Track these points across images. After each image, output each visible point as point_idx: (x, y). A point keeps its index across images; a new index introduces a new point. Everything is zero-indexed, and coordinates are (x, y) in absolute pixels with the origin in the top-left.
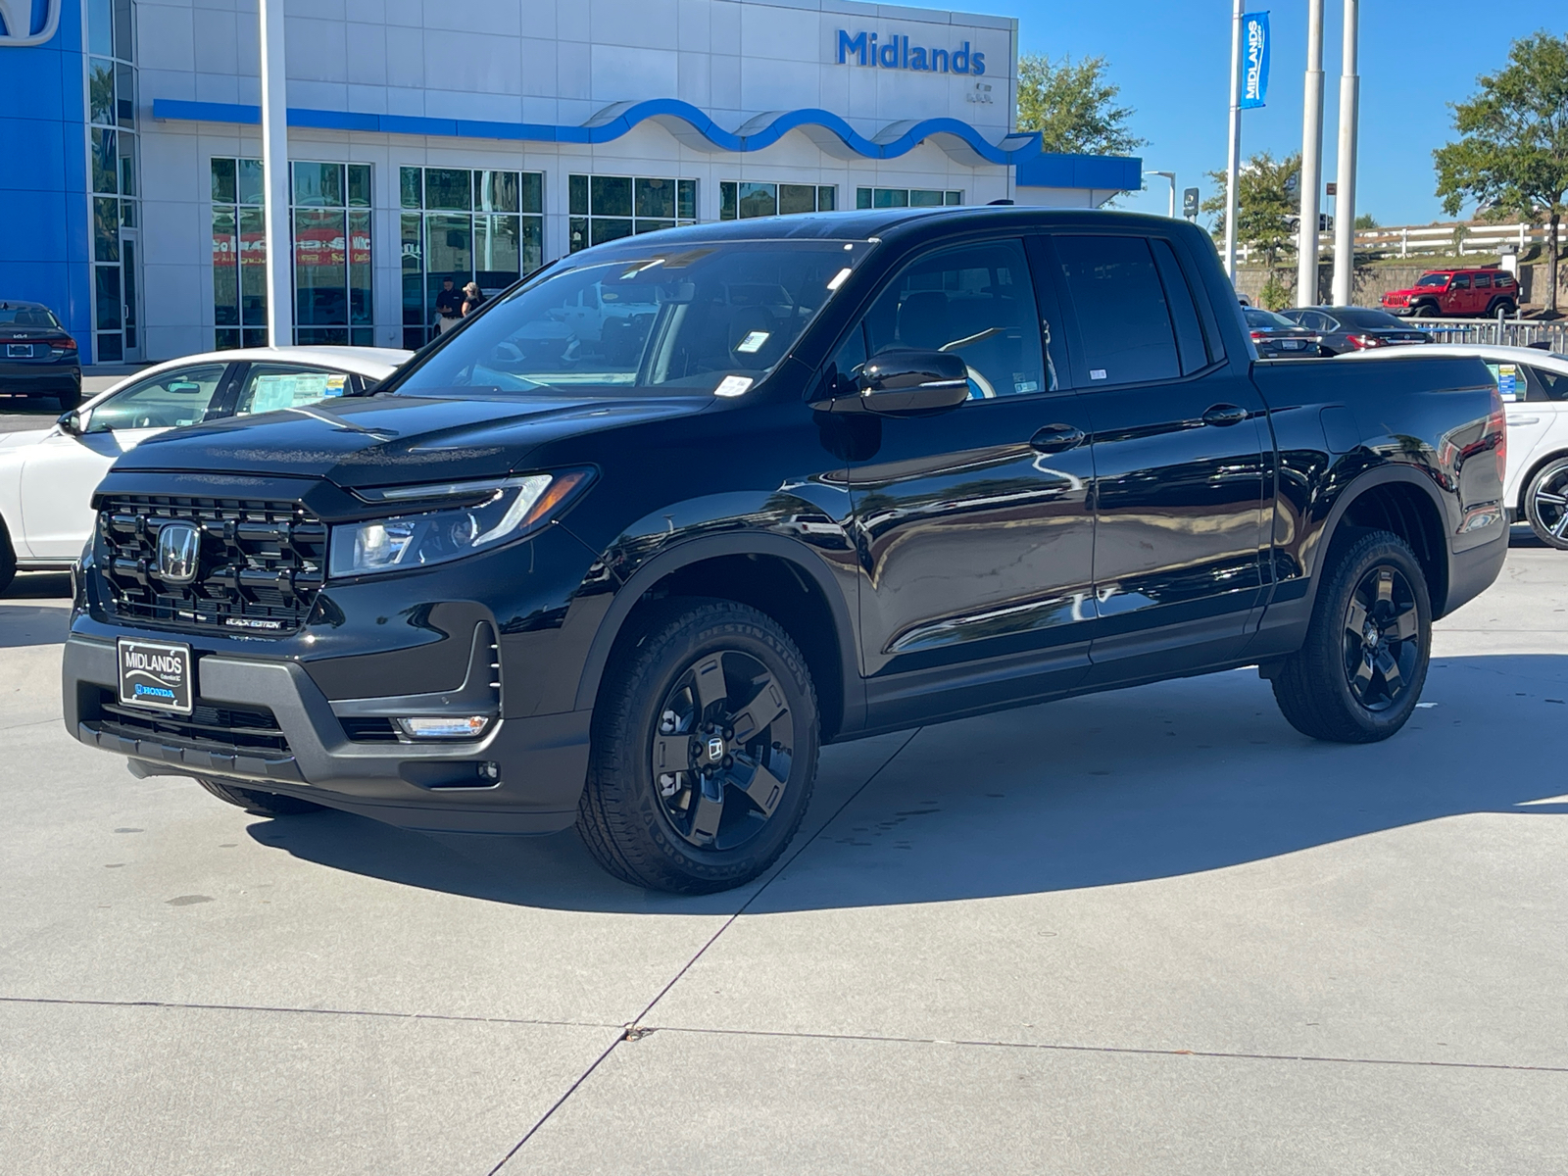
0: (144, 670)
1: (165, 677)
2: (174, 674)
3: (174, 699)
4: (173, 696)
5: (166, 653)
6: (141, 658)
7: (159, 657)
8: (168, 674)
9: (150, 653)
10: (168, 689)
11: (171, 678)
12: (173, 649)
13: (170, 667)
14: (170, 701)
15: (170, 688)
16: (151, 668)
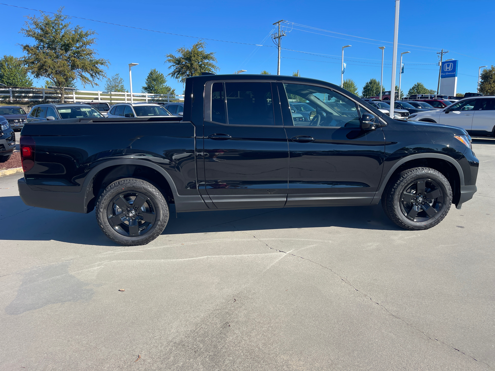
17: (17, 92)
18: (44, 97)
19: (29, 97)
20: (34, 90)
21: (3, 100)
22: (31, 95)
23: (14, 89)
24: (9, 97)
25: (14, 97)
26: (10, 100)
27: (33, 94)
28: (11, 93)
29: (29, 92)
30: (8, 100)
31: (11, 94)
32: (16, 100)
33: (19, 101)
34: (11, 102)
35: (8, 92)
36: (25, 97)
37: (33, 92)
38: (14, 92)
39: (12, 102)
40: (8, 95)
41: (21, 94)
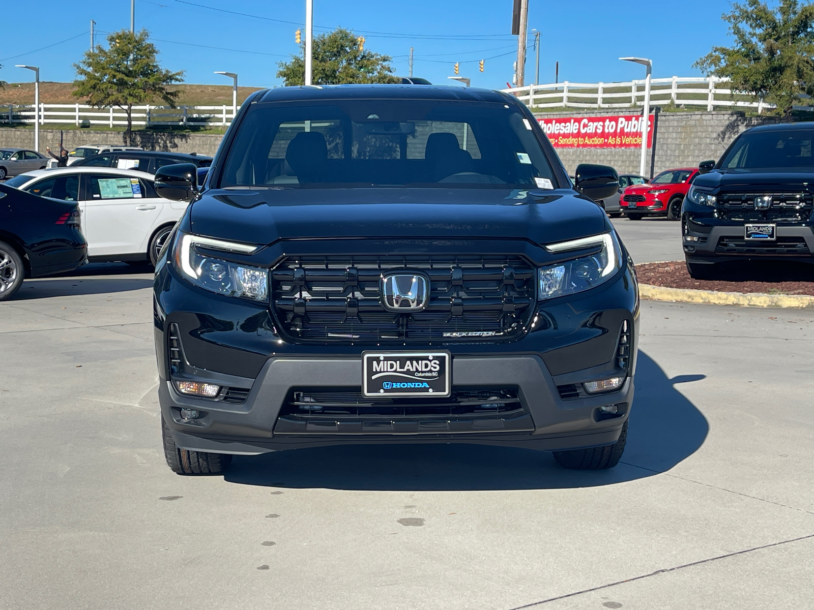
0: (395, 372)
1: (420, 374)
2: (431, 371)
3: (429, 388)
4: (428, 386)
5: (427, 358)
6: (392, 364)
7: (414, 362)
8: (423, 372)
9: (403, 359)
10: (422, 382)
11: (426, 374)
12: (431, 355)
13: (427, 368)
14: (426, 390)
15: (425, 381)
16: (403, 370)
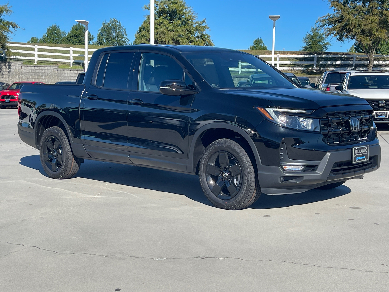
0: (359, 153)
2: (366, 152)
6: (359, 151)
7: (363, 149)
8: (364, 153)
9: (360, 149)
11: (365, 153)
12: (366, 146)
13: (365, 151)
14: (364, 159)
15: (364, 156)
16: (361, 152)
17: (322, 59)
18: (354, 64)
19: (336, 66)
20: (342, 57)
21: (305, 69)
22: (338, 62)
23: (319, 56)
24: (313, 66)
25: (317, 65)
26: (313, 70)
27: (341, 61)
28: (315, 60)
29: (336, 60)
30: (311, 69)
31: (315, 63)
32: (320, 70)
33: (322, 70)
34: (313, 72)
35: (312, 59)
36: (330, 66)
37: (341, 59)
38: (318, 60)
39: (315, 72)
40: (312, 63)
41: (326, 62)
